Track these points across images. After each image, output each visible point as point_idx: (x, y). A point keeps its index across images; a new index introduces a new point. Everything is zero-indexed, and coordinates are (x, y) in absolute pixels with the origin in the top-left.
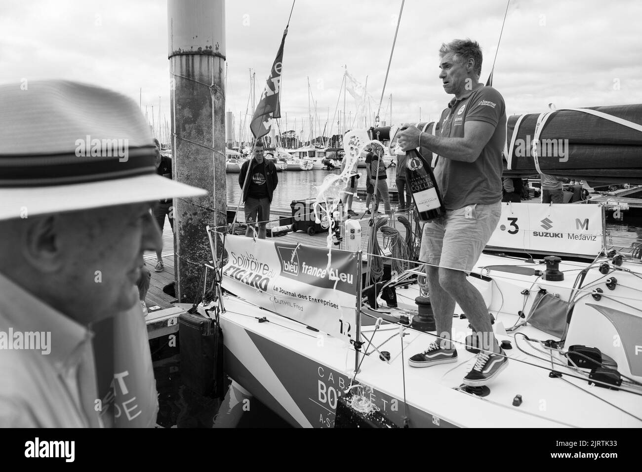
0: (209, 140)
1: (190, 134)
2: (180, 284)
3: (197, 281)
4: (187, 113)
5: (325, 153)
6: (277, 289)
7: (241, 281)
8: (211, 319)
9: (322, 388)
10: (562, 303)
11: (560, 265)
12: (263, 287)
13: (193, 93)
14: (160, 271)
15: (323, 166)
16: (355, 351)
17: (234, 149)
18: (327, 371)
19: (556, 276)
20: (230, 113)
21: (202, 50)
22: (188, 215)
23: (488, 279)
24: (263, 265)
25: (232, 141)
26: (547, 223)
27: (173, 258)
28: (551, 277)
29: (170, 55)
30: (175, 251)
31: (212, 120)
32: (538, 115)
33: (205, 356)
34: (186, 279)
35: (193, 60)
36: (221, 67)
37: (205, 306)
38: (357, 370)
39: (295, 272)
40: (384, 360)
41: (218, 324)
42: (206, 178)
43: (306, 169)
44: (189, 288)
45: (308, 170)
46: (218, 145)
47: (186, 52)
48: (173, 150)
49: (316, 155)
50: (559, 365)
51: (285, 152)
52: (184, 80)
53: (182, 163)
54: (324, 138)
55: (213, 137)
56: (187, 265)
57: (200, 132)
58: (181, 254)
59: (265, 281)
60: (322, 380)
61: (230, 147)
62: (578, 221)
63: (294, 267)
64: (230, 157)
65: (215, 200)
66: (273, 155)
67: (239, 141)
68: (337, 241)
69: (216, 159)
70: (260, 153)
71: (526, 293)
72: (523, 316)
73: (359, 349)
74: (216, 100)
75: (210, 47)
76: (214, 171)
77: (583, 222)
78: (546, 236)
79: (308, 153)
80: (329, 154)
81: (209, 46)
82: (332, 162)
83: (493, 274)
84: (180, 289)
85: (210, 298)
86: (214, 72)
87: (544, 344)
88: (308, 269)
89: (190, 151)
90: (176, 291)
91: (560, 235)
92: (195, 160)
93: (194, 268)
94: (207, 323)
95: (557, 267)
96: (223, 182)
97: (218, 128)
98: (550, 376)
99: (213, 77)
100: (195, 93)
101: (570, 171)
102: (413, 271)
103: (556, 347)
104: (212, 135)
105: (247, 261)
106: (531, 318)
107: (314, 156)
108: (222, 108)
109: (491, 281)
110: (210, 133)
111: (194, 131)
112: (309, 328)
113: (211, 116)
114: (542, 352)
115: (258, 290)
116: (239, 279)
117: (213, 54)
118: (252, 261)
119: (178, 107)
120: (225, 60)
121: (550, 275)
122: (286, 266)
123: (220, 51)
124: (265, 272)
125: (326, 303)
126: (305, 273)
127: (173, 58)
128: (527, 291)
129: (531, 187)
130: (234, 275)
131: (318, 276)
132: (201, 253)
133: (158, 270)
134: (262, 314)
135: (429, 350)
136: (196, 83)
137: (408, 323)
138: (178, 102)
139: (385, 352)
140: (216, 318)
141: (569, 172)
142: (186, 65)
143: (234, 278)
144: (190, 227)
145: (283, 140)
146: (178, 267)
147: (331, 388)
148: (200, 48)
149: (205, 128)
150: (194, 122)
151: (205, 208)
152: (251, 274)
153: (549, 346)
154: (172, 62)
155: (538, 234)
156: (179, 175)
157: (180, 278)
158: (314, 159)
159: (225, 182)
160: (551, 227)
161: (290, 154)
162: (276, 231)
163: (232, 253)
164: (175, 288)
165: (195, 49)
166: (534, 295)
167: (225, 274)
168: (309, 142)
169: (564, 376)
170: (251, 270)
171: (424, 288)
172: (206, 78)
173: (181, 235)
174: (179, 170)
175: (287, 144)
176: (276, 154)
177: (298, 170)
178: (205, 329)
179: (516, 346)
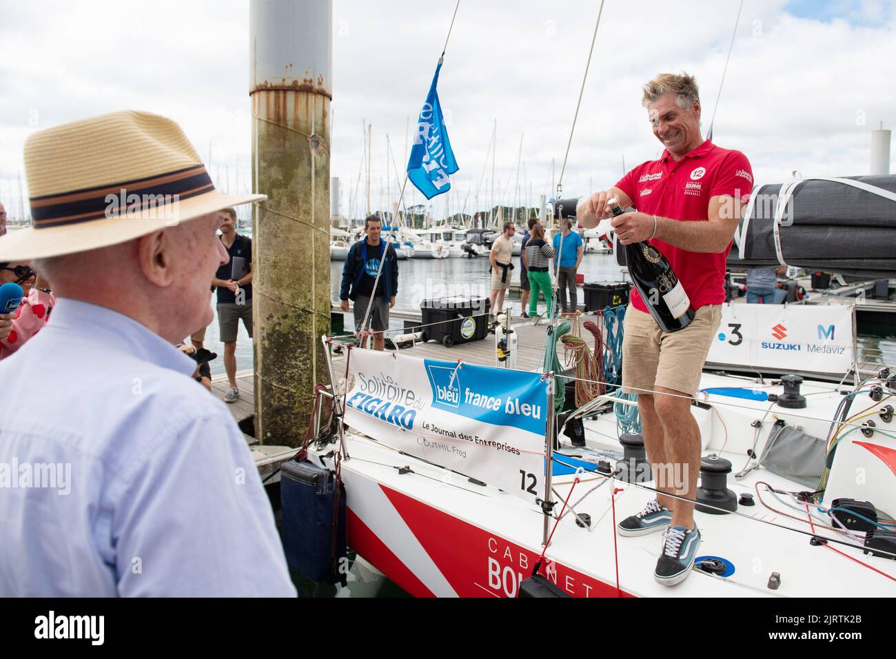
0: (307, 212)
1: (279, 203)
2: (263, 417)
3: (286, 413)
4: (275, 173)
5: (465, 235)
6: (427, 426)
7: (373, 415)
8: (328, 470)
9: (494, 568)
10: (807, 438)
11: (801, 386)
12: (407, 423)
13: (284, 145)
14: (233, 400)
15: (462, 252)
16: (543, 515)
17: (341, 229)
18: (502, 543)
19: (796, 402)
20: (336, 179)
21: (299, 84)
22: (274, 319)
23: (707, 407)
24: (407, 392)
25: (339, 217)
26: (779, 331)
27: (252, 380)
28: (790, 404)
29: (252, 90)
30: (256, 370)
31: (311, 183)
32: (780, 186)
33: (319, 523)
34: (272, 409)
35: (285, 98)
36: (326, 109)
37: (319, 450)
38: (547, 543)
39: (454, 401)
40: (584, 527)
41: (338, 477)
42: (301, 266)
43: (440, 257)
44: (276, 423)
45: (442, 258)
46: (320, 219)
47: (276, 87)
48: (254, 227)
49: (454, 237)
50: (821, 526)
51: (412, 233)
52: (272, 127)
53: (267, 244)
54: (464, 216)
55: (313, 208)
56: (273, 390)
57: (293, 200)
58: (264, 374)
59: (410, 415)
60: (494, 556)
61: (336, 225)
62: (821, 327)
63: (452, 395)
64: (335, 238)
65: (314, 298)
66: (394, 237)
67: (348, 218)
68: (503, 356)
69: (316, 239)
70: (377, 231)
71: (758, 425)
72: (754, 456)
73: (550, 513)
74: (318, 157)
75: (311, 81)
76: (313, 256)
77: (826, 329)
78: (778, 348)
79: (442, 235)
80: (470, 236)
81: (308, 80)
82: (475, 247)
83: (712, 399)
84: (263, 424)
85: (325, 439)
86: (314, 116)
87: (796, 498)
88: (473, 398)
89: (278, 228)
90: (256, 427)
91: (797, 347)
92: (286, 240)
93: (282, 394)
94: (323, 476)
95: (798, 390)
96: (325, 272)
97: (319, 196)
98: (812, 543)
99: (313, 124)
100: (287, 144)
101: (824, 261)
102: (608, 397)
103: (812, 502)
104: (311, 205)
105: (382, 386)
106: (766, 458)
107: (451, 239)
108: (326, 169)
109: (711, 409)
110: (307, 202)
111: (285, 198)
112: (472, 480)
113: (310, 178)
114: (795, 508)
115: (400, 428)
116: (371, 412)
117: (314, 91)
118: (390, 386)
119: (263, 164)
120: (331, 100)
121: (789, 400)
122: (441, 393)
123: (324, 87)
124: (409, 401)
125: (500, 446)
126: (470, 402)
127: (257, 95)
128: (759, 422)
129: (734, 284)
130: (363, 407)
131: (488, 407)
132: (293, 372)
133: (229, 400)
134: (404, 462)
135: (647, 513)
136: (289, 132)
137: (609, 471)
138: (263, 157)
139: (583, 515)
140: (336, 468)
141: (822, 263)
142: (275, 105)
143: (363, 410)
144: (278, 335)
145: (409, 217)
146: (259, 392)
147: (507, 569)
148: (295, 82)
149: (301, 195)
150: (286, 186)
151: (299, 308)
152: (388, 405)
153: (804, 500)
154: (254, 100)
155: (768, 345)
156: (262, 261)
157: (263, 409)
158: (450, 243)
159: (329, 272)
160: (784, 336)
161: (419, 237)
162: (399, 341)
163: (360, 374)
164: (255, 422)
165: (289, 83)
166: (768, 427)
167: (350, 404)
168: (444, 221)
169: (830, 543)
170: (389, 398)
171: (622, 420)
172: (303, 125)
173: (264, 348)
174: (262, 253)
175: (413, 222)
176: (398, 237)
177: (429, 258)
178: (320, 484)
179: (760, 501)
